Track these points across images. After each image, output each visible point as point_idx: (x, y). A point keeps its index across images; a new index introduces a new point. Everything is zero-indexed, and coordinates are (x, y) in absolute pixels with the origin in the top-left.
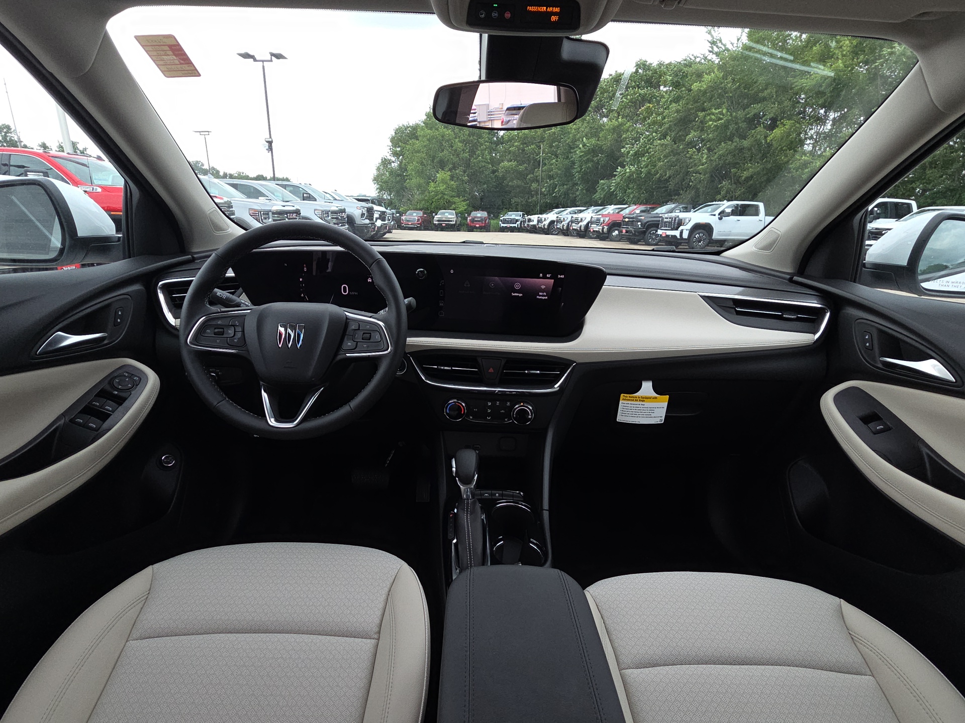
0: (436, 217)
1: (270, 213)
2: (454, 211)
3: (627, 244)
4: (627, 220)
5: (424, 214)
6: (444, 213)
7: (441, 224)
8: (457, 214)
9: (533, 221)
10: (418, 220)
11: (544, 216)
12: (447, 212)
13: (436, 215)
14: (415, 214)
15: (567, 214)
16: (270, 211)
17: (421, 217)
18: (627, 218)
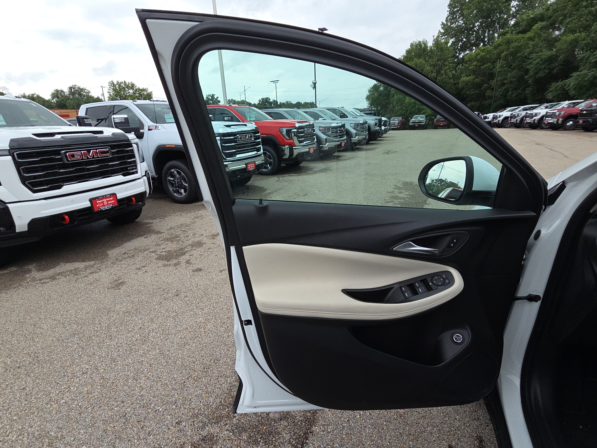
0: (411, 120)
1: (330, 128)
2: (424, 116)
3: (582, 132)
4: (585, 112)
5: (402, 119)
6: (417, 117)
7: (415, 125)
8: (426, 117)
9: (489, 118)
10: (399, 123)
11: (498, 114)
12: (419, 116)
13: (411, 119)
14: (396, 119)
15: (520, 111)
16: (330, 127)
17: (400, 121)
18: (585, 110)
